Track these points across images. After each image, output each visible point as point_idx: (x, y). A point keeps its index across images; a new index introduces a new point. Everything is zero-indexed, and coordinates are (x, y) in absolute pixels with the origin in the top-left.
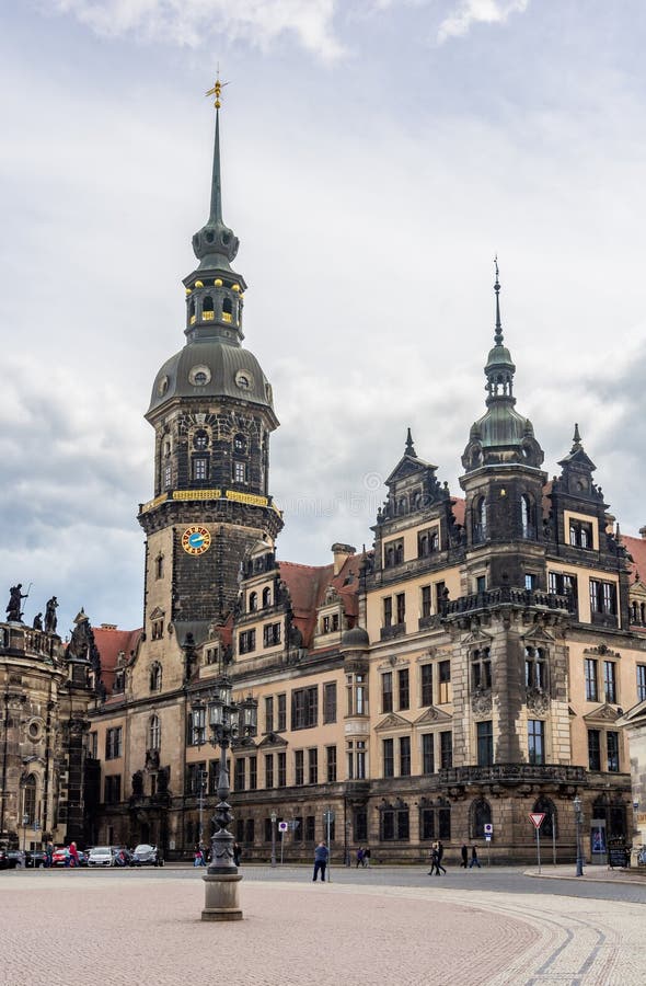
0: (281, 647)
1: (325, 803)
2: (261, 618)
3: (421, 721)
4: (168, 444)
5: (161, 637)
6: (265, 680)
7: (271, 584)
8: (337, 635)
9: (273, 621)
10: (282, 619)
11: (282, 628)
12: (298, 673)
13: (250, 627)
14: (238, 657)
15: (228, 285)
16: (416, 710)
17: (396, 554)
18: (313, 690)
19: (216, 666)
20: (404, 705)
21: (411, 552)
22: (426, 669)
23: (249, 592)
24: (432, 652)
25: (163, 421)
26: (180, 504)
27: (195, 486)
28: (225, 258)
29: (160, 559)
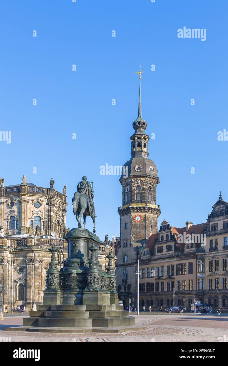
0: (173, 252)
1: (189, 295)
2: (165, 243)
3: (223, 274)
4: (128, 189)
5: (127, 247)
6: (166, 261)
7: (169, 234)
8: (193, 249)
9: (170, 244)
10: (173, 244)
11: (173, 246)
12: (179, 259)
13: (161, 245)
14: (157, 254)
15: (145, 138)
16: (221, 271)
18: (185, 264)
19: (148, 256)
20: (217, 269)
21: (220, 227)
22: (224, 260)
23: (160, 235)
24: (227, 256)
25: (126, 182)
26: (133, 208)
27: (137, 202)
28: (143, 129)
29: (126, 224)
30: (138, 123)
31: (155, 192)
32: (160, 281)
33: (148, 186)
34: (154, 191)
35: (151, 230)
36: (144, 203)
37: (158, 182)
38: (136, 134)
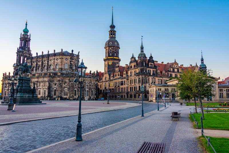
0: (120, 76)
3: (134, 85)
5: (106, 74)
6: (118, 80)
7: (119, 69)
8: (125, 75)
9: (119, 73)
11: (120, 74)
12: (121, 79)
13: (116, 74)
14: (115, 77)
15: (114, 32)
16: (133, 84)
17: (131, 67)
18: (123, 81)
20: (132, 83)
21: (133, 67)
22: (134, 80)
23: (116, 70)
24: (135, 78)
27: (110, 56)
28: (114, 29)
29: (106, 65)
30: (112, 26)
32: (116, 88)
33: (115, 50)
34: (117, 52)
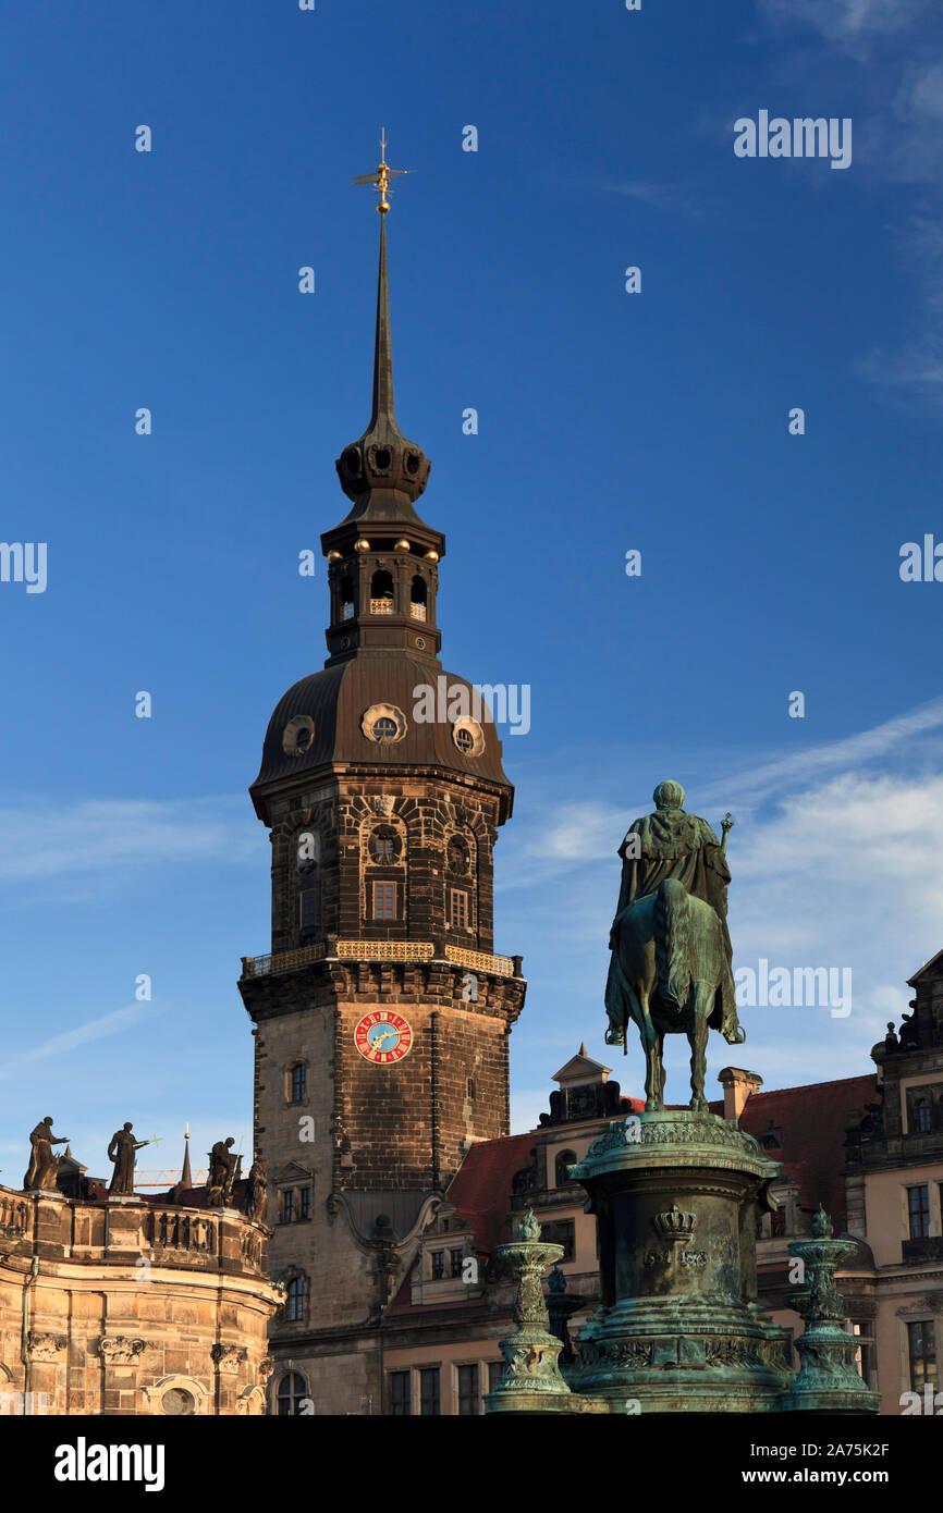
26: (353, 967)
27: (375, 931)
28: (406, 497)
29: (298, 1068)
30: (371, 458)
31: (490, 871)
33: (447, 836)
34: (485, 868)
35: (467, 1110)
36: (425, 938)
37: (505, 810)
38: (365, 517)
